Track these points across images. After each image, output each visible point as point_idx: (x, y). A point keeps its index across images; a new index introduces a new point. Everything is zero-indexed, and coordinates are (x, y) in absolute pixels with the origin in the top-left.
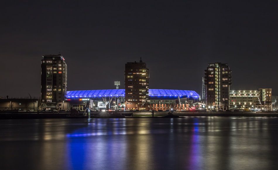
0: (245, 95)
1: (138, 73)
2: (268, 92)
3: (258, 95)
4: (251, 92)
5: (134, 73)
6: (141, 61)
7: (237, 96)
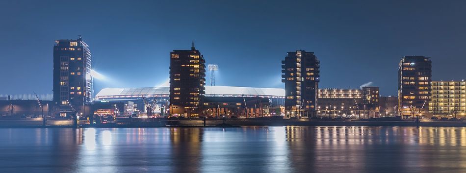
0: (342, 95)
1: (188, 65)
2: (373, 92)
3: (360, 95)
4: (350, 91)
5: (183, 66)
6: (193, 48)
7: (332, 97)
